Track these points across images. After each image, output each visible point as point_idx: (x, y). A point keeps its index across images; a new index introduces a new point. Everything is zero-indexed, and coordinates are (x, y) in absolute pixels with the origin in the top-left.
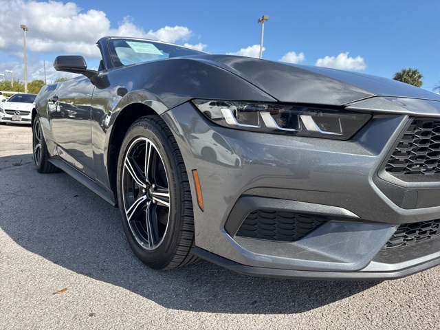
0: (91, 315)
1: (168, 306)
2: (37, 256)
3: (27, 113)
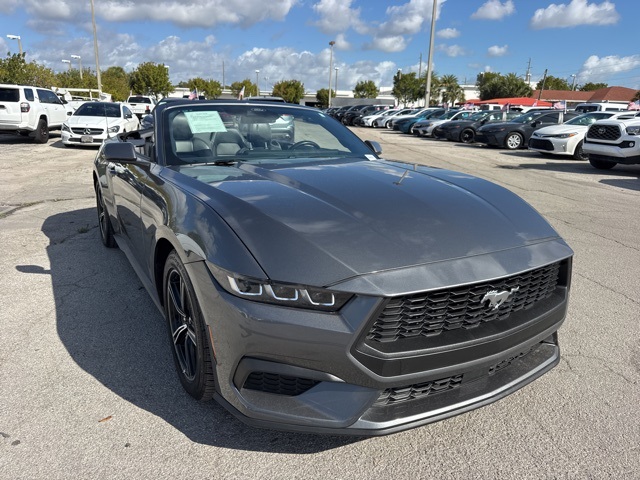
0: (126, 446)
1: (194, 439)
2: (90, 377)
3: (99, 131)
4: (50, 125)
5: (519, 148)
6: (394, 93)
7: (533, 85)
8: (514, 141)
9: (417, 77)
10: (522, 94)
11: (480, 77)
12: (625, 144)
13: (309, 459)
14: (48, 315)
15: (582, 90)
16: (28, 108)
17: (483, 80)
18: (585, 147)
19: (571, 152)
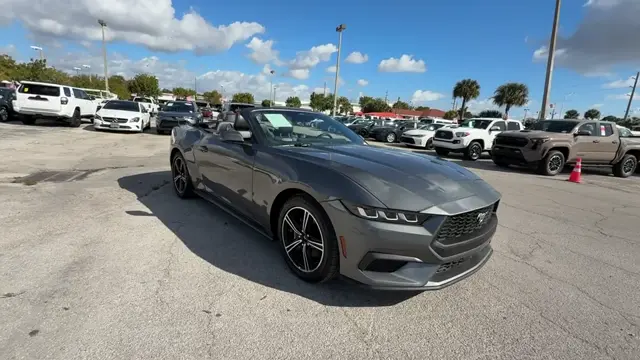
0: (288, 311)
3: (125, 120)
4: (82, 114)
5: (394, 142)
6: (311, 105)
7: (391, 105)
8: (391, 138)
9: (326, 96)
10: (386, 110)
11: (361, 99)
12: (455, 142)
13: (384, 309)
14: (176, 241)
15: (417, 110)
16: (67, 102)
17: (363, 101)
18: (434, 142)
19: (424, 145)
